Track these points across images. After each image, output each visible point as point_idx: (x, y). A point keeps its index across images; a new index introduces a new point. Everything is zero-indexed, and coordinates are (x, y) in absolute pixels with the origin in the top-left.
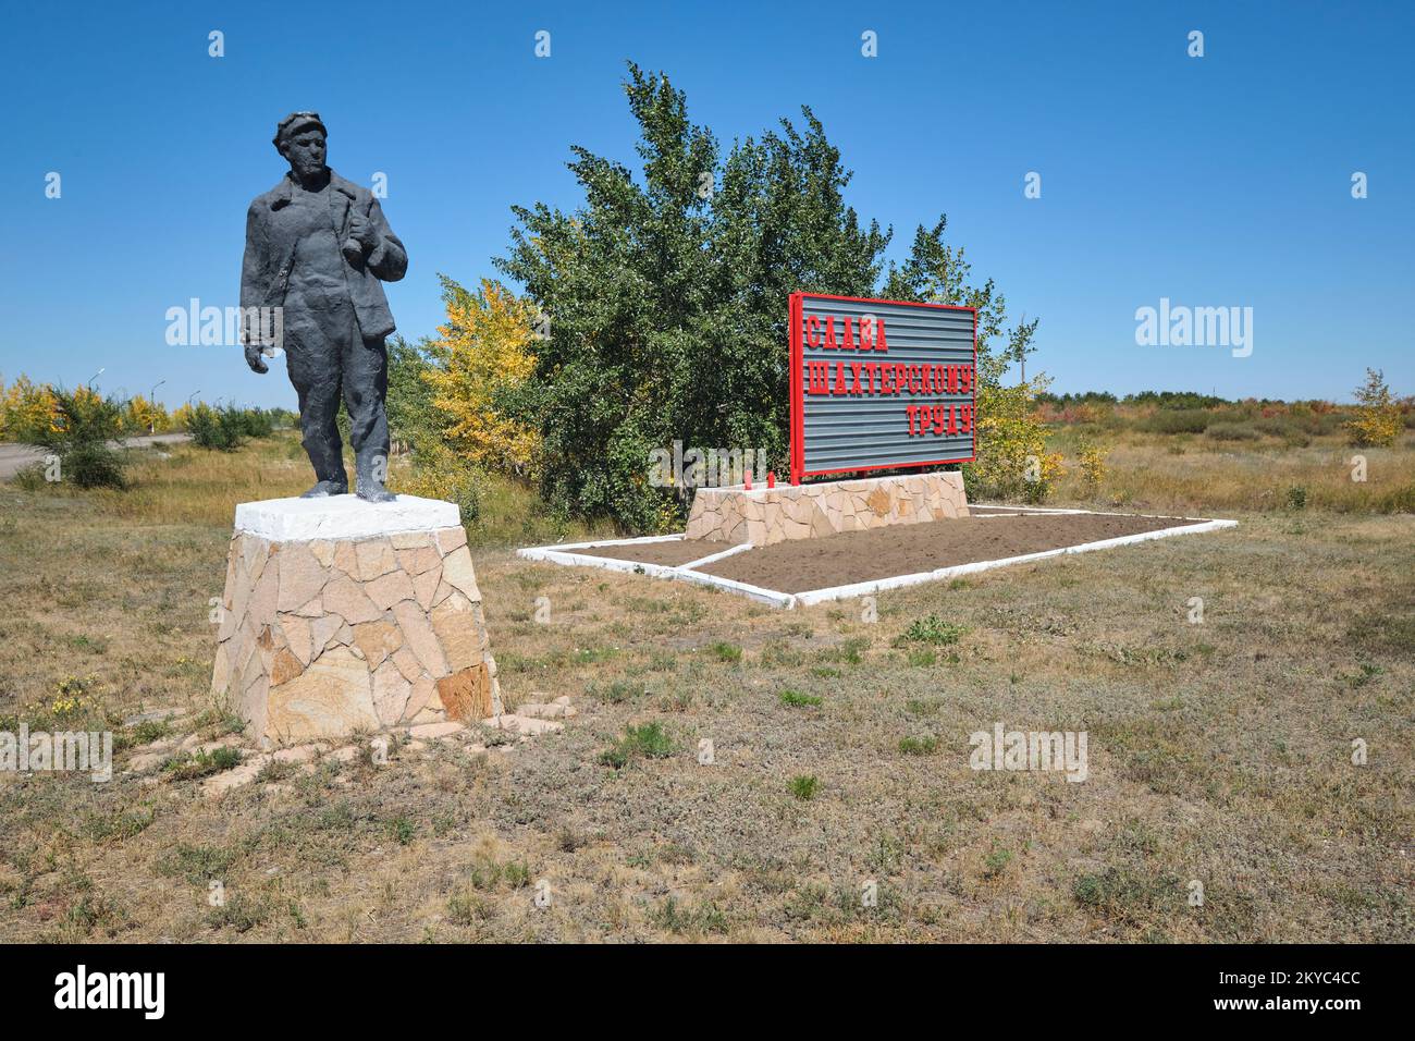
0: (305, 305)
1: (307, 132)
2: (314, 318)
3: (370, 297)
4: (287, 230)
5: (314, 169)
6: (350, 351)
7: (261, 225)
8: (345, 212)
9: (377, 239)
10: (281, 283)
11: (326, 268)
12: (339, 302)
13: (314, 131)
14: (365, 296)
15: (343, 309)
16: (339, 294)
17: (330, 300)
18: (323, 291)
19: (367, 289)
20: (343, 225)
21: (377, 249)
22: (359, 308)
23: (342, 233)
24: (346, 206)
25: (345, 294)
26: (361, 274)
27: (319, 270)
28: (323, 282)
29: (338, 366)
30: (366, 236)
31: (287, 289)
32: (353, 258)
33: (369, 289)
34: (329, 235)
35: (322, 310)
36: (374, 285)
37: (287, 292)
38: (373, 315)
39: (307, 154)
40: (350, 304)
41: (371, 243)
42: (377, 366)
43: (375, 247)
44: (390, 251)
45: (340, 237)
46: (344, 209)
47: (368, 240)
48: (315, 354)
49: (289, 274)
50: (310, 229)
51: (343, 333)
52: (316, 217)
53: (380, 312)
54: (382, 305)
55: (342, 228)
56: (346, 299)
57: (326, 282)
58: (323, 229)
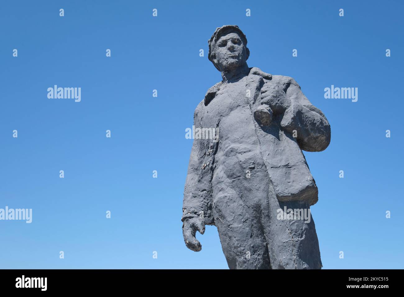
0: (225, 176)
1: (225, 34)
2: (233, 187)
3: (284, 157)
4: (211, 115)
5: (231, 61)
6: (268, 216)
7: (199, 120)
8: (257, 87)
9: (287, 101)
10: (209, 161)
11: (241, 137)
12: (253, 166)
13: (231, 34)
14: (279, 156)
15: (257, 172)
16: (252, 158)
17: (243, 165)
18: (237, 158)
19: (282, 150)
20: (255, 96)
21: (287, 110)
22: (272, 167)
23: (254, 103)
24: (258, 82)
25: (258, 158)
26: (274, 137)
27: (235, 141)
28: (237, 149)
29: (260, 236)
30: (274, 98)
31: (214, 166)
32: (265, 121)
33: (284, 150)
34: (245, 110)
35: (238, 178)
36: (290, 146)
37: (214, 169)
38: (287, 174)
39: (226, 50)
40: (262, 167)
41: (280, 105)
42: (299, 232)
43: (286, 109)
44: (303, 111)
45: (252, 106)
46: (256, 84)
47: (276, 102)
48: (234, 224)
49: (215, 153)
50: (229, 108)
51: (260, 198)
52: (234, 98)
53: (296, 171)
54: (298, 163)
55: (254, 99)
56: (258, 163)
57: (240, 149)
58: (240, 106)
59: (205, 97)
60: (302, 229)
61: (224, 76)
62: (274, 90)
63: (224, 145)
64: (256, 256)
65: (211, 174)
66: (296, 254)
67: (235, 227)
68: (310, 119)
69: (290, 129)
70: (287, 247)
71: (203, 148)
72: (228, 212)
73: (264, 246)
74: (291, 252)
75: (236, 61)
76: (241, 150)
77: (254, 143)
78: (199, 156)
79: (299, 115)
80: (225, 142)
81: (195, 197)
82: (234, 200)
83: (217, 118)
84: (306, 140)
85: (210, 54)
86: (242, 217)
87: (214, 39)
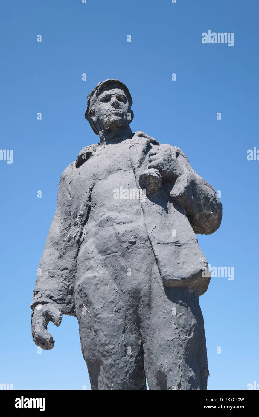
0: (96, 251)
1: (109, 89)
2: (105, 266)
4: (83, 177)
5: (114, 118)
6: (149, 305)
7: (66, 184)
8: (144, 149)
9: (179, 168)
10: (75, 233)
11: (121, 205)
12: (134, 240)
13: (116, 89)
14: (167, 231)
15: (139, 249)
16: (134, 230)
17: (122, 238)
18: (115, 229)
19: (170, 224)
20: (141, 159)
21: (179, 178)
22: (158, 243)
23: (139, 167)
24: (145, 144)
25: (141, 230)
26: (162, 208)
27: (113, 208)
28: (115, 219)
29: (135, 332)
30: (165, 162)
31: (81, 240)
32: (152, 188)
33: (172, 225)
34: (127, 174)
35: (113, 254)
36: (180, 221)
37: (81, 243)
38: (177, 254)
39: (109, 106)
40: (145, 242)
41: (172, 171)
42: (187, 328)
43: (178, 176)
44: (197, 182)
45: (137, 170)
46: (143, 146)
47: (168, 166)
48: (103, 313)
49: (85, 223)
50: (107, 171)
51: (140, 281)
52: (115, 160)
53: (187, 250)
54: (190, 241)
55: (140, 162)
56: (141, 237)
57: (119, 218)
58: (120, 169)
59: (78, 157)
60: (190, 325)
61: (102, 136)
62: (165, 153)
63: (98, 213)
64: (128, 358)
65: (77, 249)
66: (183, 356)
67: (105, 318)
68: (204, 192)
69: (181, 200)
70: (171, 347)
71: (68, 218)
72: (97, 296)
73: (139, 346)
74: (176, 354)
75: (120, 120)
76: (119, 220)
77: (137, 213)
78: (61, 227)
79: (192, 185)
80: (99, 210)
81: (52, 277)
82: (105, 282)
83: (91, 182)
84: (197, 216)
85: (87, 111)
86: (114, 305)
87: (96, 93)
